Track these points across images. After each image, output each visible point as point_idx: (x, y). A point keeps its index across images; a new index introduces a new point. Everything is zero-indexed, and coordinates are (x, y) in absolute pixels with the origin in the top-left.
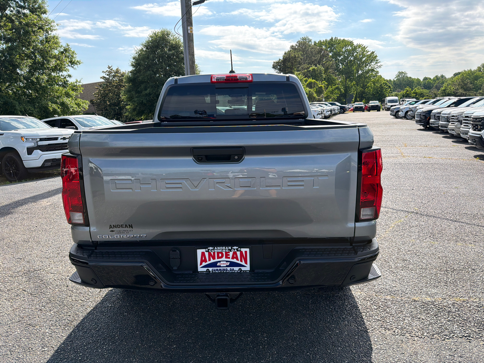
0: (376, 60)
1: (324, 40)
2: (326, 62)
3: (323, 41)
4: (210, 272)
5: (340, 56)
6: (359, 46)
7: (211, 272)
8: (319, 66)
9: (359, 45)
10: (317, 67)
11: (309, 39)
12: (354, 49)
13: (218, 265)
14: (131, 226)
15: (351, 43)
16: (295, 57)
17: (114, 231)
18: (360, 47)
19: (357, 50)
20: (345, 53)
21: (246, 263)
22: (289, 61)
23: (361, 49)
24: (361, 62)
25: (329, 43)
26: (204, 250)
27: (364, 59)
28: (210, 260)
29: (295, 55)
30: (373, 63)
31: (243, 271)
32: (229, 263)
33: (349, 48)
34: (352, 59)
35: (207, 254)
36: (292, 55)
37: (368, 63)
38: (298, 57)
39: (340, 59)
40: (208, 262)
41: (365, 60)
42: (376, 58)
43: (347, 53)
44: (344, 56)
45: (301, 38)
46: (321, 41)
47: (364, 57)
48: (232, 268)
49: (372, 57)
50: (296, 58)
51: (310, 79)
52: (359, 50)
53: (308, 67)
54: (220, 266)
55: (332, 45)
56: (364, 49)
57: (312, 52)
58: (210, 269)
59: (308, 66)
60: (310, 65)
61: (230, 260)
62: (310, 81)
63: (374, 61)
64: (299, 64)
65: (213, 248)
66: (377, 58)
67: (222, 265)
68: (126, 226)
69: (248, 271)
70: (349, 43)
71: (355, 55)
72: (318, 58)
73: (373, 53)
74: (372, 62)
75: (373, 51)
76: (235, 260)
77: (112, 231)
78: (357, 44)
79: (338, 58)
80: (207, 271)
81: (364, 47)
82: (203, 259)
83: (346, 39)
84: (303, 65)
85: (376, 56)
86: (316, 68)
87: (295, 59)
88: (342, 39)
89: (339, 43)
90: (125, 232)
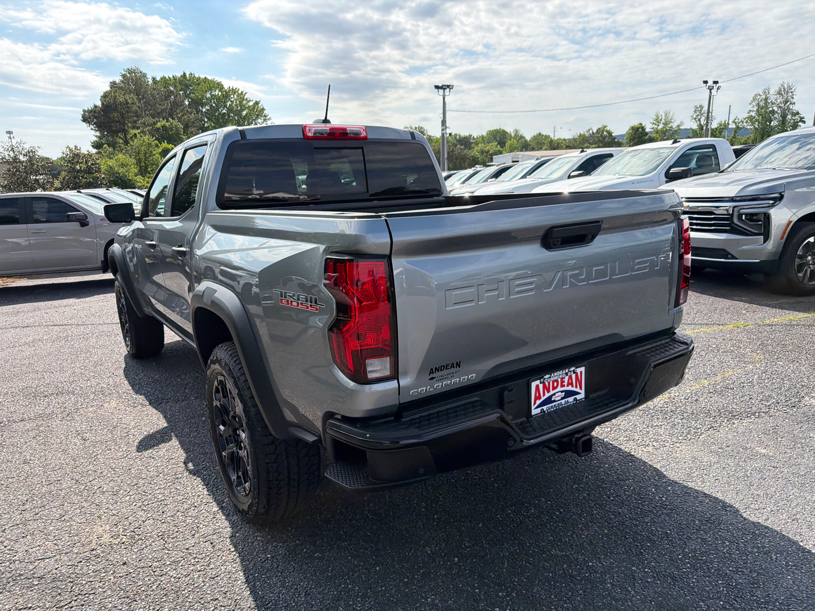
0: (263, 115)
1: (171, 77)
2: (183, 115)
3: (169, 77)
4: (544, 412)
5: (203, 105)
6: (234, 91)
7: (546, 412)
8: (173, 121)
9: (233, 89)
10: (169, 123)
11: (140, 72)
12: (227, 95)
13: (553, 399)
14: (458, 365)
15: (219, 86)
16: (127, 103)
17: (435, 378)
18: (235, 93)
19: (232, 98)
20: (211, 102)
21: (581, 389)
22: (116, 110)
23: (238, 96)
24: (241, 117)
25: (181, 82)
26: (538, 382)
27: (244, 113)
28: (544, 395)
29: (126, 100)
30: (259, 121)
31: (579, 400)
32: (564, 393)
33: (217, 92)
34: (224, 111)
35: (541, 386)
36: (120, 99)
37: (253, 120)
38: (133, 103)
39: (204, 110)
40: (543, 399)
41: (246, 114)
42: (263, 113)
43: (214, 101)
44: (211, 106)
45: (126, 68)
46: (165, 78)
47: (244, 110)
48: (566, 400)
49: (257, 110)
50: (129, 105)
51: (163, 144)
52: (234, 97)
53: (154, 122)
54: (555, 401)
55: (187, 86)
56: (241, 96)
57: (153, 96)
58: (545, 408)
59: (155, 120)
60: (156, 118)
61: (566, 388)
62: (165, 147)
63: (261, 116)
64: (137, 116)
65: (549, 376)
66: (265, 112)
67: (557, 399)
68: (453, 366)
69: (583, 399)
70: (216, 85)
71: (229, 106)
72: (167, 107)
73: (257, 103)
74: (259, 118)
75: (258, 101)
76: (570, 388)
77: (432, 379)
78: (230, 87)
79: (201, 109)
80: (541, 412)
81: (242, 92)
82: (537, 395)
83: (209, 78)
84: (143, 117)
85: (263, 109)
86: (167, 124)
87: (128, 107)
88: (202, 76)
89: (199, 84)
90: (449, 376)
